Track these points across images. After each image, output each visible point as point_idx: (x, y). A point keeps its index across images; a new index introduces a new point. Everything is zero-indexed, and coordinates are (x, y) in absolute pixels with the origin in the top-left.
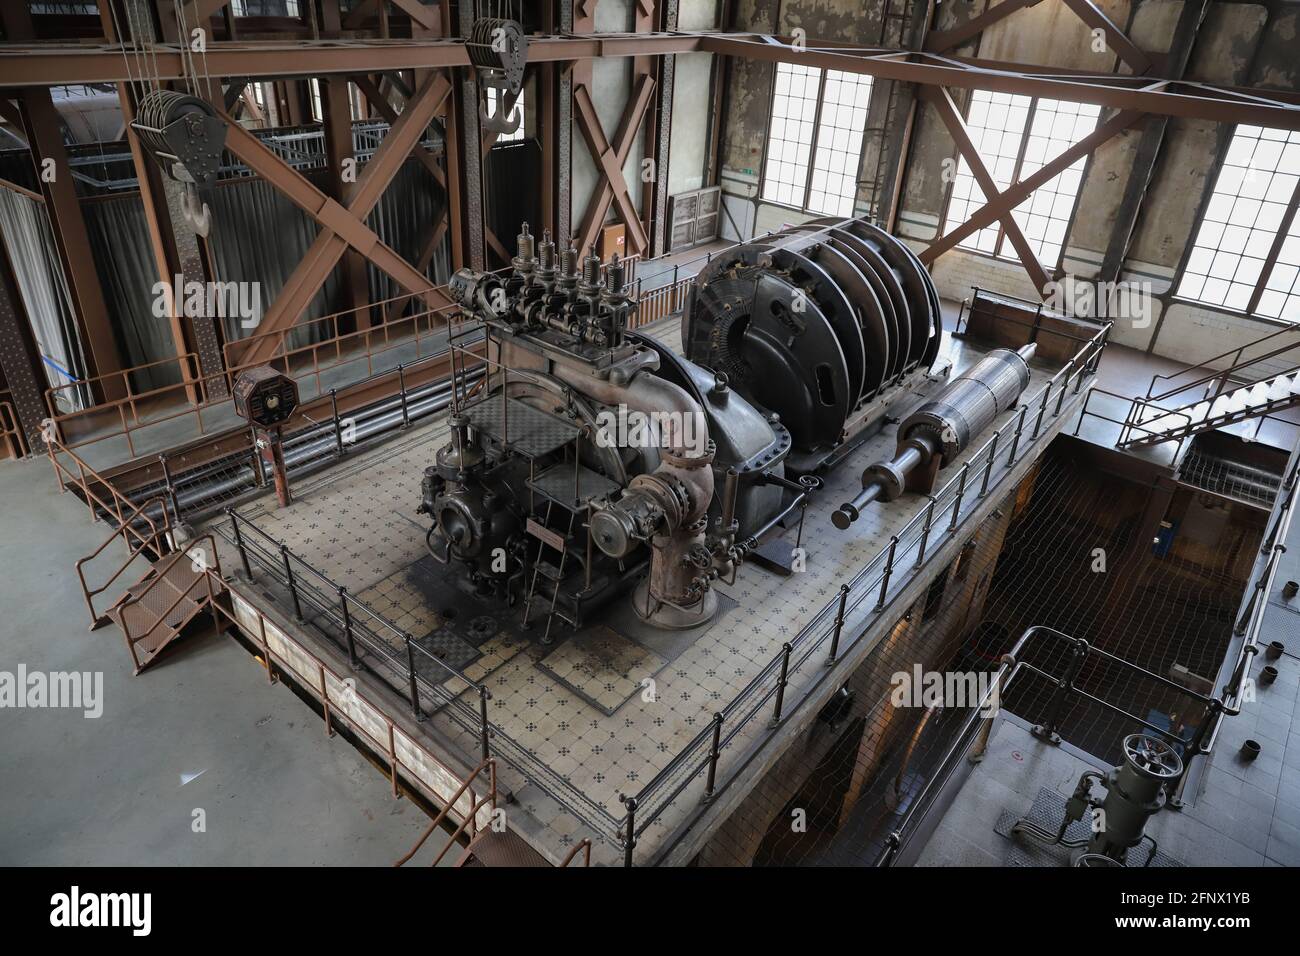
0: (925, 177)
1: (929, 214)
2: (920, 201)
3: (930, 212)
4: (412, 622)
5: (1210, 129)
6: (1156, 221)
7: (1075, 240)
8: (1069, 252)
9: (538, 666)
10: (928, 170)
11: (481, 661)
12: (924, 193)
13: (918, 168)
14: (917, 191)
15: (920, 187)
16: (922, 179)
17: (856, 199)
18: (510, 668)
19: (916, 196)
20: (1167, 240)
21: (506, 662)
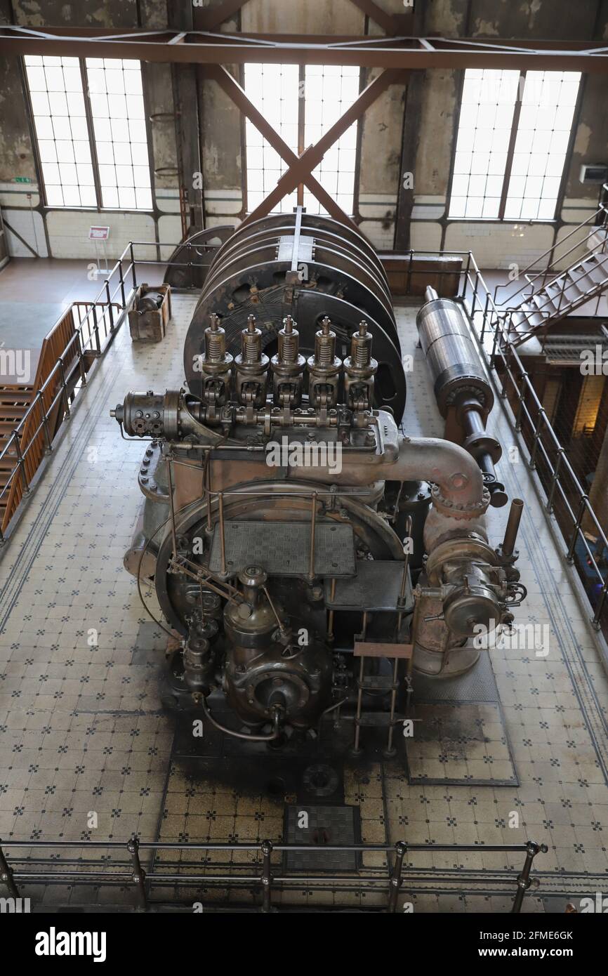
0: (219, 155)
1: (232, 189)
2: (219, 178)
3: (232, 186)
4: (252, 822)
5: (448, 75)
6: (424, 159)
7: (365, 187)
8: (362, 198)
9: (413, 783)
10: (219, 147)
11: (364, 814)
12: (221, 172)
13: (209, 148)
14: (214, 169)
15: (216, 163)
16: (216, 156)
17: (153, 188)
18: (394, 803)
19: (214, 173)
20: (435, 173)
21: (384, 798)
